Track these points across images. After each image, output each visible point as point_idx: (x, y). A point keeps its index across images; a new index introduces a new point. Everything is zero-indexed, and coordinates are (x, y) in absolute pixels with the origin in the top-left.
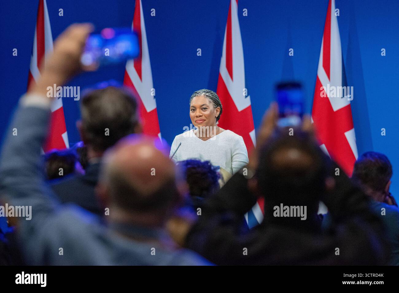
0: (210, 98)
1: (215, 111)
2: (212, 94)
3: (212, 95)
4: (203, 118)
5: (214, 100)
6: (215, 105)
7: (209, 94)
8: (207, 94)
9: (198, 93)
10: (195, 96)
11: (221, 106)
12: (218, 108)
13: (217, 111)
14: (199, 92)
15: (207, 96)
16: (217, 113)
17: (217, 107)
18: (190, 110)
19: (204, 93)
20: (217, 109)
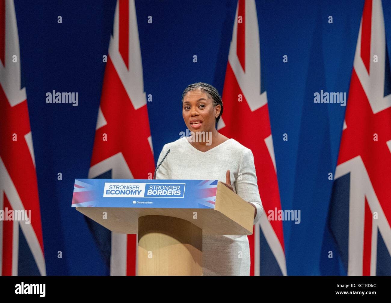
0: (208, 93)
1: (215, 110)
2: (210, 88)
3: (211, 90)
4: (200, 118)
5: (213, 96)
6: (215, 103)
7: (207, 88)
8: (205, 88)
9: (193, 87)
10: (189, 91)
11: (222, 103)
12: (219, 106)
13: (217, 110)
14: (195, 86)
15: (205, 90)
16: (217, 112)
17: (217, 105)
18: (183, 108)
19: (200, 87)
20: (217, 107)
